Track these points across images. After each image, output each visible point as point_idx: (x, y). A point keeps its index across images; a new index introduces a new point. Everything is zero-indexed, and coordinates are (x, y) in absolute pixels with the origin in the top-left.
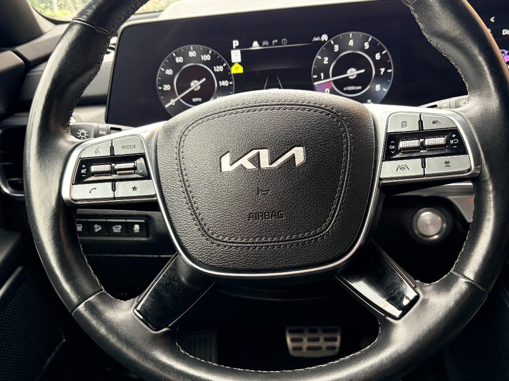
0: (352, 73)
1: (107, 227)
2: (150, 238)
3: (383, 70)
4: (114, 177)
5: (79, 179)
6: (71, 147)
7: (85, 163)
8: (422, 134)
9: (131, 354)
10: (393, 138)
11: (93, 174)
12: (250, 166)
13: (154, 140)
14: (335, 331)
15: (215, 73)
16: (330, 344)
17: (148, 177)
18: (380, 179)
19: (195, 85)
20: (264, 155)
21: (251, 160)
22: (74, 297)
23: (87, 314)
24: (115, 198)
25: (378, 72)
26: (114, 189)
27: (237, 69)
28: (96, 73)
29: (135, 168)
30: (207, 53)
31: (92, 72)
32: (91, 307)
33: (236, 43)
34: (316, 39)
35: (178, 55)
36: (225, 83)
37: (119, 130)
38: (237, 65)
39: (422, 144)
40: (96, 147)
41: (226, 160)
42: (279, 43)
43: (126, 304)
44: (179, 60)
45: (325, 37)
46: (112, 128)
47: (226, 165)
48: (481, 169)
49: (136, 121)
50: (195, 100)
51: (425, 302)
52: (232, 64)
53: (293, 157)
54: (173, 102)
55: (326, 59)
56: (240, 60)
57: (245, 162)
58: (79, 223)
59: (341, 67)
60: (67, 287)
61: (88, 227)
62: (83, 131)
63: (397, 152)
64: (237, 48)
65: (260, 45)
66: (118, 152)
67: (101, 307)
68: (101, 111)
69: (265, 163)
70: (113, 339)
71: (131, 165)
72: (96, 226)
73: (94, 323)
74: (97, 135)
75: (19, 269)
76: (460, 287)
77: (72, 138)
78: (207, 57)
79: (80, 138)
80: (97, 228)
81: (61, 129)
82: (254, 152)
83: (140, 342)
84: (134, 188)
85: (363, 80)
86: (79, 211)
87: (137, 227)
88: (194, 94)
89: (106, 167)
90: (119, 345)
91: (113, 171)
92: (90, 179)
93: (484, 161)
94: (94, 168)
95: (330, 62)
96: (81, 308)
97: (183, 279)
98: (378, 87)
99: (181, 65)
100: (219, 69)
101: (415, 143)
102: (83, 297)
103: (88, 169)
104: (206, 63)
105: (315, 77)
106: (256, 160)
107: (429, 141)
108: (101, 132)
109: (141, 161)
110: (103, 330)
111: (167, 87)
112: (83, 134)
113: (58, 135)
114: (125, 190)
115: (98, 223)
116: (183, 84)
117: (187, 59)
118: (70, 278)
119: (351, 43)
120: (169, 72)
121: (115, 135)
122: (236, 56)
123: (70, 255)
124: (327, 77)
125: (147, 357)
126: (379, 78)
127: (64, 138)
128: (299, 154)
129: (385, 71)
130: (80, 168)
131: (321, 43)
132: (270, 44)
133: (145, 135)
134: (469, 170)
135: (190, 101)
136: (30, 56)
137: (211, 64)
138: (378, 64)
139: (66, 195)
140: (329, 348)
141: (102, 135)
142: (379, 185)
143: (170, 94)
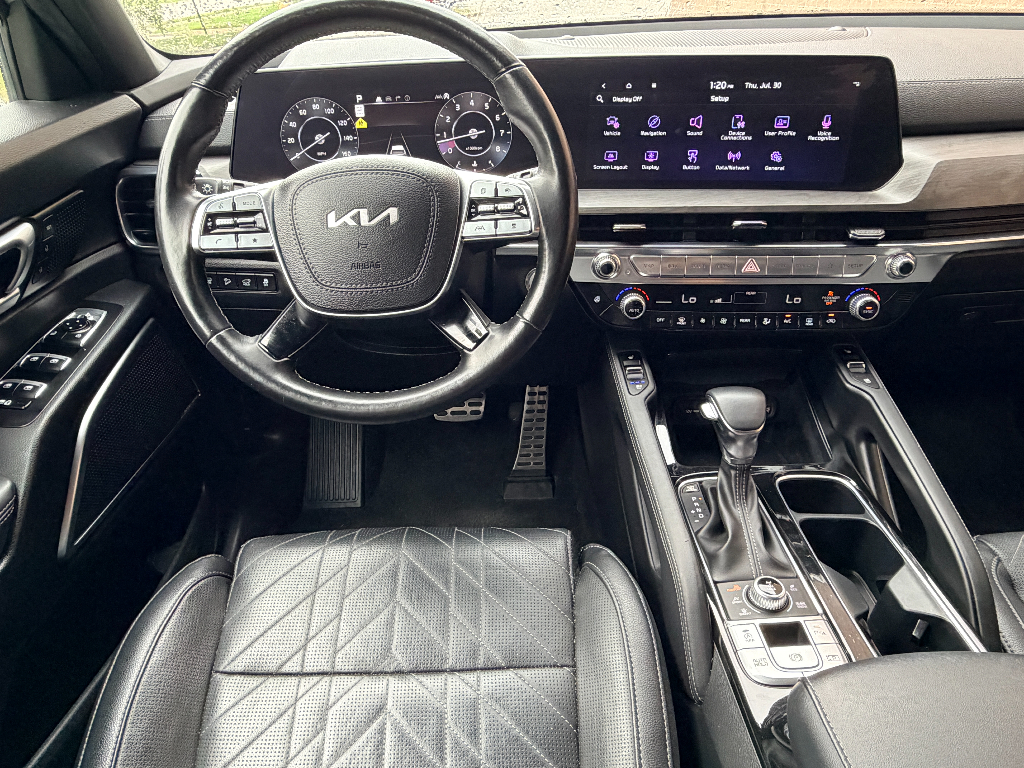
0: (473, 133)
1: (237, 281)
2: (280, 292)
3: (502, 131)
4: (237, 229)
5: (206, 231)
6: (197, 202)
7: (212, 217)
8: (496, 200)
9: (257, 377)
10: (474, 203)
11: (219, 227)
12: (352, 223)
13: (271, 197)
14: (480, 397)
15: (339, 127)
16: (474, 408)
17: (265, 230)
18: (463, 238)
19: (320, 139)
20: (364, 213)
21: (353, 218)
22: (207, 332)
23: (218, 346)
24: (238, 249)
25: (498, 133)
26: (237, 240)
27: (360, 124)
28: (216, 134)
29: (254, 223)
30: (331, 106)
31: (212, 133)
32: (222, 340)
33: (359, 98)
34: (438, 97)
35: (302, 108)
36: (349, 138)
37: (242, 185)
38: (360, 120)
39: (496, 208)
40: (220, 203)
41: (332, 216)
42: (403, 99)
43: (251, 339)
44: (303, 112)
45: (446, 96)
46: (235, 184)
47: (332, 222)
48: (540, 230)
49: (259, 176)
50: (320, 154)
51: (492, 337)
52: (356, 119)
53: (388, 216)
54: (298, 155)
55: (449, 118)
56: (363, 115)
57: (347, 219)
58: (210, 276)
59: (463, 128)
60: (200, 322)
61: (218, 281)
62: (207, 186)
63: (477, 213)
64: (361, 102)
65: (384, 100)
66: (240, 208)
67: (230, 340)
68: (225, 163)
69: (364, 220)
70: (241, 366)
71: (250, 219)
72: (226, 279)
73: (225, 352)
74: (221, 191)
75: (151, 321)
76: (520, 326)
77: (197, 194)
78: (331, 111)
79: (204, 193)
80: (227, 281)
81: (187, 186)
82: (355, 211)
83: (263, 367)
84: (255, 240)
85: (483, 141)
86: (208, 261)
87: (266, 281)
88: (318, 147)
89: (229, 221)
90: (246, 370)
91: (236, 225)
92: (215, 231)
93: (542, 223)
94: (219, 222)
95: (452, 121)
96: (214, 340)
97: (302, 323)
98: (498, 149)
99: (304, 118)
100: (343, 123)
101: (490, 207)
102: (215, 332)
103: (213, 221)
104: (330, 116)
105: (438, 135)
106: (357, 218)
107: (501, 206)
108: (224, 188)
109: (260, 216)
110: (233, 359)
111: (291, 140)
112: (207, 189)
113: (185, 191)
114: (247, 242)
115: (227, 276)
116: (307, 138)
117: (311, 112)
118: (203, 315)
119: (472, 103)
120: (293, 124)
121: (238, 191)
122: (360, 110)
123: (201, 297)
124: (449, 136)
125: (269, 379)
126: (500, 140)
127: (191, 194)
128: (393, 213)
129: (505, 134)
130: (207, 221)
131: (443, 102)
132: (394, 100)
133: (264, 193)
134: (531, 231)
135: (315, 156)
136: (147, 102)
137: (336, 117)
138: (498, 126)
139: (195, 246)
140: (473, 413)
141: (226, 191)
142: (461, 242)
143: (295, 147)
